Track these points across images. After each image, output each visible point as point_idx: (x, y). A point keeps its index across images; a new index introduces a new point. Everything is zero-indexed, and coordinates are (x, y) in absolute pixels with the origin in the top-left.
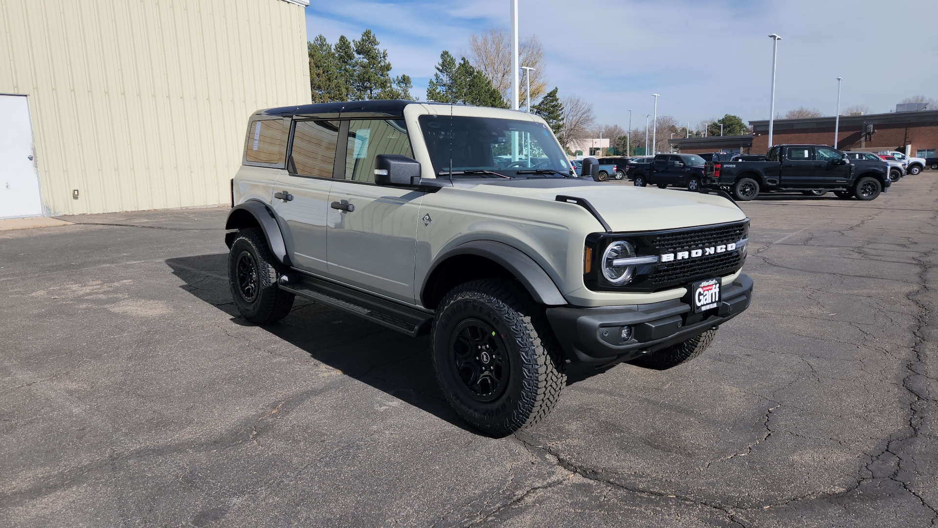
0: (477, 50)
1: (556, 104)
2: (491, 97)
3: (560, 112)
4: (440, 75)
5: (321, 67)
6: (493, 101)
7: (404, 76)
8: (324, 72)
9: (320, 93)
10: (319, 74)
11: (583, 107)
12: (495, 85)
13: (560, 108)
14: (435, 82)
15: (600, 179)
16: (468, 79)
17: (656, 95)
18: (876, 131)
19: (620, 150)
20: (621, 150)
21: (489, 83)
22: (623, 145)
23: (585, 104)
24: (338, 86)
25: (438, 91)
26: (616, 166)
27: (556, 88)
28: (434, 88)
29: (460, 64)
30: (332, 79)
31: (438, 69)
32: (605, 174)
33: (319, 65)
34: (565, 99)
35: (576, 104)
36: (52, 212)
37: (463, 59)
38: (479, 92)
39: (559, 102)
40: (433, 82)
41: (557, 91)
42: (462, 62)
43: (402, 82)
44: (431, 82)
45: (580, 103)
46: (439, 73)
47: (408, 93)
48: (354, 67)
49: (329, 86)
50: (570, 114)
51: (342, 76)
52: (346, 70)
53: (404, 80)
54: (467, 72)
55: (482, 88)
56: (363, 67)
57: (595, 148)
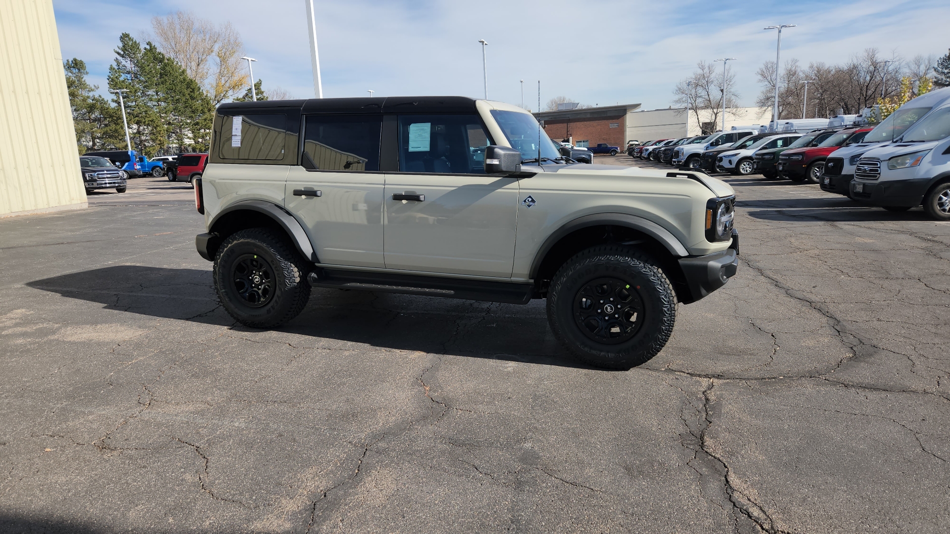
0: (164, 34)
1: (262, 97)
2: (188, 88)
4: (122, 61)
6: (191, 92)
7: (75, 60)
12: (190, 74)
14: (116, 68)
16: (158, 67)
18: (546, 126)
21: (183, 72)
25: (122, 79)
27: (260, 80)
28: (117, 75)
29: (145, 49)
31: (119, 54)
34: (270, 92)
37: (149, 44)
38: (173, 81)
39: (265, 94)
40: (114, 69)
41: (261, 83)
42: (148, 47)
43: (73, 67)
44: (111, 68)
46: (120, 58)
47: (83, 80)
53: (76, 64)
54: (155, 58)
55: (177, 77)
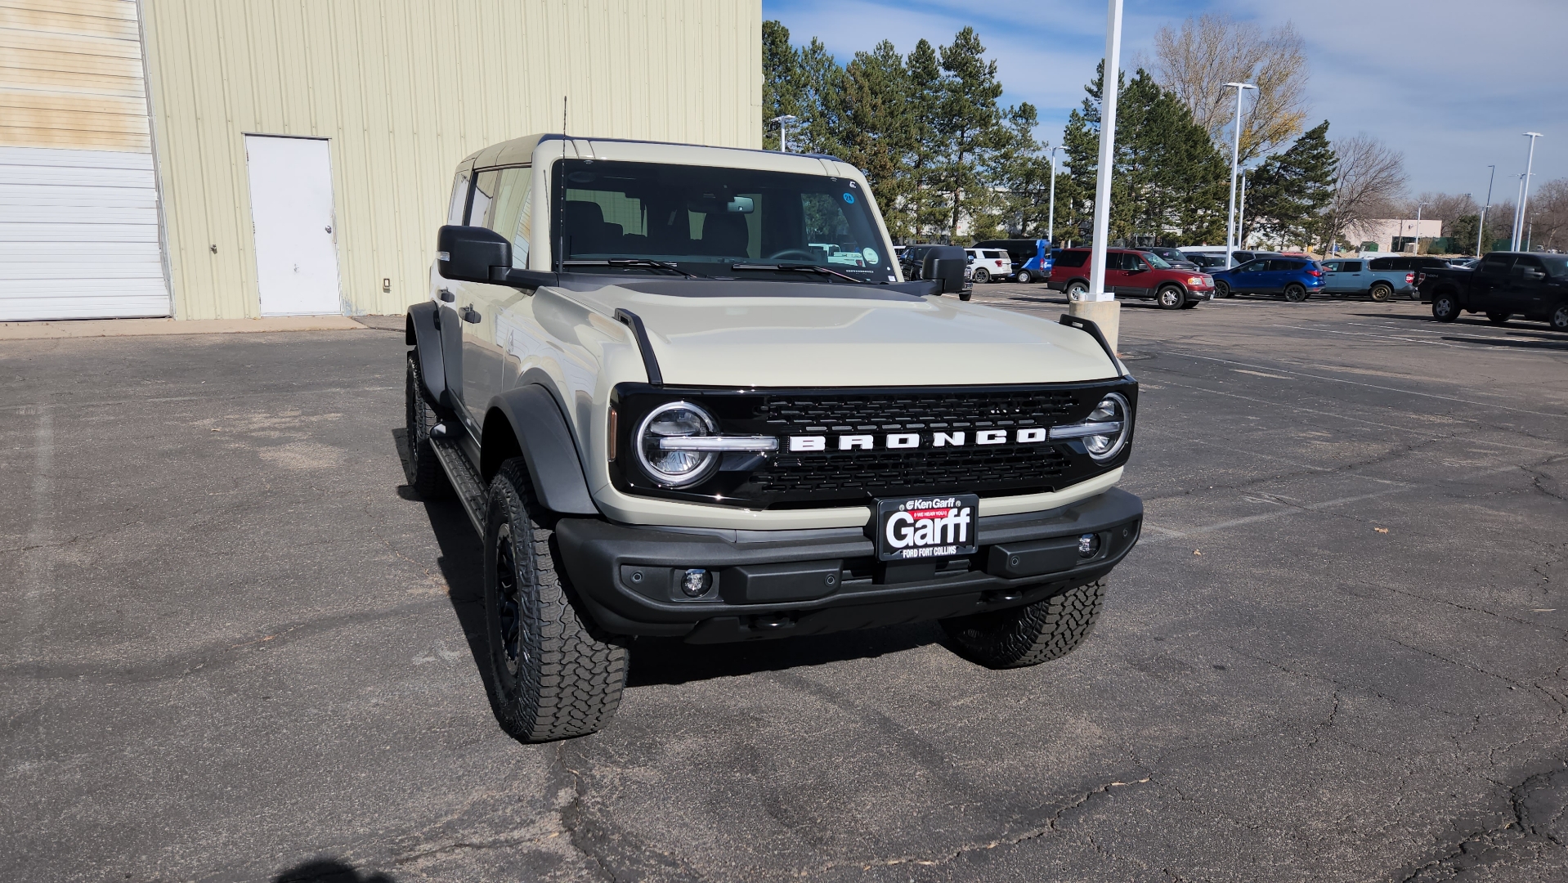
0: (1170, 53)
1: (1323, 152)
2: (1188, 140)
3: (1331, 168)
4: (1094, 102)
5: (881, 93)
6: (1191, 147)
7: (1024, 105)
8: (884, 103)
9: (876, 136)
10: (875, 106)
11: (1382, 157)
12: (1198, 117)
13: (1331, 161)
14: (1082, 114)
15: (1375, 297)
16: (1144, 109)
17: (1534, 134)
19: (1461, 243)
20: (1463, 242)
21: (1186, 114)
22: (1470, 233)
23: (1386, 153)
24: (905, 127)
25: (1085, 130)
26: (1412, 273)
27: (1326, 122)
28: (1079, 124)
29: (1133, 80)
30: (896, 113)
31: (1090, 91)
32: (1387, 289)
33: (878, 91)
34: (1344, 143)
35: (1366, 152)
36: (354, 309)
37: (1140, 72)
38: (1165, 131)
39: (1330, 148)
40: (1077, 115)
41: (1326, 128)
42: (1137, 78)
43: (1020, 116)
44: (1074, 115)
45: (1376, 151)
46: (1091, 98)
47: (1029, 134)
48: (936, 92)
49: (890, 125)
50: (1352, 172)
51: (915, 107)
52: (923, 98)
53: (1024, 111)
54: (1144, 94)
55: (1173, 123)
56: (952, 91)
57: (1404, 238)
